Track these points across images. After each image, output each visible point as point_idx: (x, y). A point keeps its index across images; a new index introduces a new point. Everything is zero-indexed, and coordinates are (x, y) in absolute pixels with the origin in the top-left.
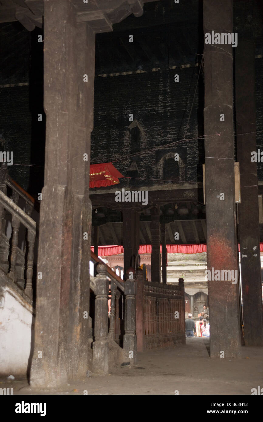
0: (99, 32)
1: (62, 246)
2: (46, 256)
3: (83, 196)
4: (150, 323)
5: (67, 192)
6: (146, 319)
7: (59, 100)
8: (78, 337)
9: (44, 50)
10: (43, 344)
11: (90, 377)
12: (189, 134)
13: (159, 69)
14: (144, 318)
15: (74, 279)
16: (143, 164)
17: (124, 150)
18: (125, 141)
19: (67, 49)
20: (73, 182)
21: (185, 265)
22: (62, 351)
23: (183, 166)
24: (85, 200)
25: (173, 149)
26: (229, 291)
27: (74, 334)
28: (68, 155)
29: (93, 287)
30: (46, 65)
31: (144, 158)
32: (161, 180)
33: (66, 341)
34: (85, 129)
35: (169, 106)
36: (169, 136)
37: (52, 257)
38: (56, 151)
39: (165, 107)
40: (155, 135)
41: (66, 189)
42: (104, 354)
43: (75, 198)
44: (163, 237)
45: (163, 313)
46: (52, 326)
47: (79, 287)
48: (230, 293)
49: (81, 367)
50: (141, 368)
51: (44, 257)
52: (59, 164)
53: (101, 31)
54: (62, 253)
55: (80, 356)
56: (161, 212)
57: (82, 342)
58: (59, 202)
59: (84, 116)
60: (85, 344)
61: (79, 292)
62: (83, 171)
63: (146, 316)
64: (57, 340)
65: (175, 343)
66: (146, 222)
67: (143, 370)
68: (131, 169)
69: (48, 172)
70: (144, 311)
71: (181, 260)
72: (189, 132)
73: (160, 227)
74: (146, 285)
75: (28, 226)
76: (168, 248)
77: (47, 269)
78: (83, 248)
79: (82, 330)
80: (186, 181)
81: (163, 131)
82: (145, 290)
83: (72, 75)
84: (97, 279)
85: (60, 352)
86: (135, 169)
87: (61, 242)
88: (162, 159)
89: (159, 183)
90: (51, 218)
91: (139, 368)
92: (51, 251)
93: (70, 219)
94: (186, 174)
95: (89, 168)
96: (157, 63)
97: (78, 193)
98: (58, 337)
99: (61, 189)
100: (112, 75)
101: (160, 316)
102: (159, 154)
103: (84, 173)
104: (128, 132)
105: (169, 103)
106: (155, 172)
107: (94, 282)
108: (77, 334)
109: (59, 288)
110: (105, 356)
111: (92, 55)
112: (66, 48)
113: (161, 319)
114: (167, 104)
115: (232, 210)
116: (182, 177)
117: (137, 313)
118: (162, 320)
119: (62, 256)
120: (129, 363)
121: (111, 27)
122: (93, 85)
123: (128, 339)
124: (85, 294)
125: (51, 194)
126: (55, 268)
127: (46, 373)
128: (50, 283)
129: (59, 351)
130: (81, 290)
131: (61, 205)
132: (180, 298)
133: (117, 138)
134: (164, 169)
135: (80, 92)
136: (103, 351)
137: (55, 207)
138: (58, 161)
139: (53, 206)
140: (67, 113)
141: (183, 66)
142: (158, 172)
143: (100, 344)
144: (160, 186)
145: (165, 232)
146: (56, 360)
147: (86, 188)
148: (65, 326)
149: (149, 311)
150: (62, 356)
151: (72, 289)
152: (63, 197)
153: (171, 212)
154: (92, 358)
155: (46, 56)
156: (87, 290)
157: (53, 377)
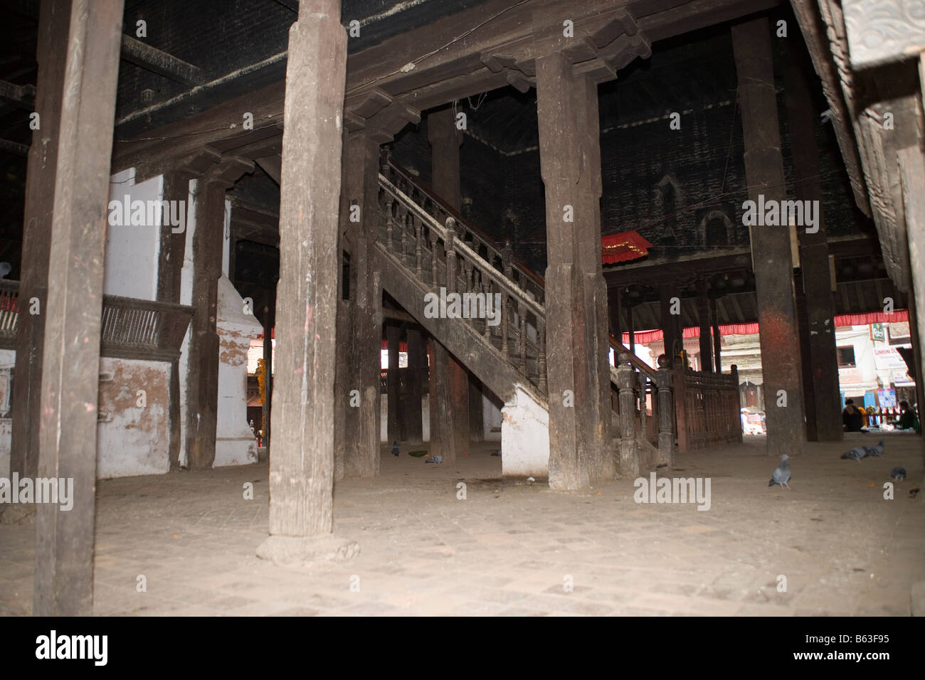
0: (601, 82)
1: (572, 335)
2: (555, 348)
3: (595, 274)
4: (694, 419)
5: (574, 271)
6: (690, 416)
7: (558, 165)
8: (600, 436)
9: (538, 112)
10: (559, 444)
11: (617, 479)
12: (736, 186)
13: (691, 110)
14: (686, 414)
15: (591, 372)
16: (680, 228)
17: (656, 213)
18: (656, 202)
19: (564, 107)
20: (581, 259)
21: (748, 349)
22: (581, 453)
23: (731, 226)
24: (597, 279)
25: (717, 206)
26: (789, 377)
27: (596, 433)
28: (572, 228)
29: (616, 381)
30: (541, 128)
31: (681, 220)
32: (704, 246)
33: (585, 441)
34: (592, 196)
35: (708, 153)
36: (711, 190)
37: (562, 348)
38: (558, 224)
39: (702, 155)
40: (693, 191)
41: (573, 267)
42: (633, 454)
43: (585, 277)
44: (714, 316)
45: (712, 407)
46: (568, 425)
47: (597, 381)
48: (789, 379)
49: (605, 469)
50: (681, 470)
51: (553, 347)
52: (562, 239)
53: (603, 81)
54: (573, 343)
55: (604, 458)
56: (709, 285)
57: (605, 442)
58: (565, 283)
59: (590, 180)
60: (609, 444)
61: (598, 386)
62: (593, 244)
63: (690, 411)
64: (574, 440)
65: (728, 442)
66: (691, 299)
67: (681, 472)
68: (665, 236)
69: (551, 250)
70: (685, 406)
71: (742, 343)
72: (737, 183)
73: (708, 303)
74: (687, 375)
75: (536, 313)
76: (722, 329)
77: (557, 361)
78: (598, 335)
79: (604, 429)
80: (737, 245)
81: (702, 185)
82: (687, 381)
83: (571, 135)
84: (619, 370)
85: (579, 453)
86: (670, 235)
87: (571, 329)
88: (704, 220)
89: (702, 250)
90: (558, 302)
91: (678, 470)
92: (561, 341)
93: (580, 303)
94: (736, 235)
95: (600, 241)
96: (689, 104)
97: (589, 271)
98: (575, 437)
99: (567, 268)
100: (634, 124)
101: (707, 412)
102: (700, 214)
103: (594, 247)
104: (658, 190)
105: (706, 150)
106: (696, 236)
107: (616, 374)
108: (599, 433)
109: (573, 382)
110: (634, 457)
111: (595, 109)
112: (561, 106)
113: (709, 414)
114: (705, 152)
115: (789, 278)
116: (731, 240)
117: (677, 409)
118: (711, 416)
119: (574, 346)
120: (666, 465)
121: (615, 74)
122: (598, 142)
123: (663, 438)
124: (605, 389)
125: (556, 275)
126: (566, 360)
127: (565, 476)
128: (561, 377)
129: (577, 452)
130: (600, 384)
131: (567, 286)
132: (734, 389)
133: (646, 200)
134: (708, 231)
135: (584, 153)
136: (631, 452)
137: (561, 290)
138: (561, 236)
139: (559, 289)
140: (568, 179)
141: (721, 104)
142: (700, 236)
143: (627, 445)
144: (704, 254)
145: (715, 310)
146: (575, 461)
147: (598, 264)
148: (582, 424)
149: (693, 406)
150: (581, 457)
151: (588, 384)
152: (570, 277)
153: (722, 284)
154: (619, 460)
155: (540, 118)
156: (607, 384)
157: (574, 478)
